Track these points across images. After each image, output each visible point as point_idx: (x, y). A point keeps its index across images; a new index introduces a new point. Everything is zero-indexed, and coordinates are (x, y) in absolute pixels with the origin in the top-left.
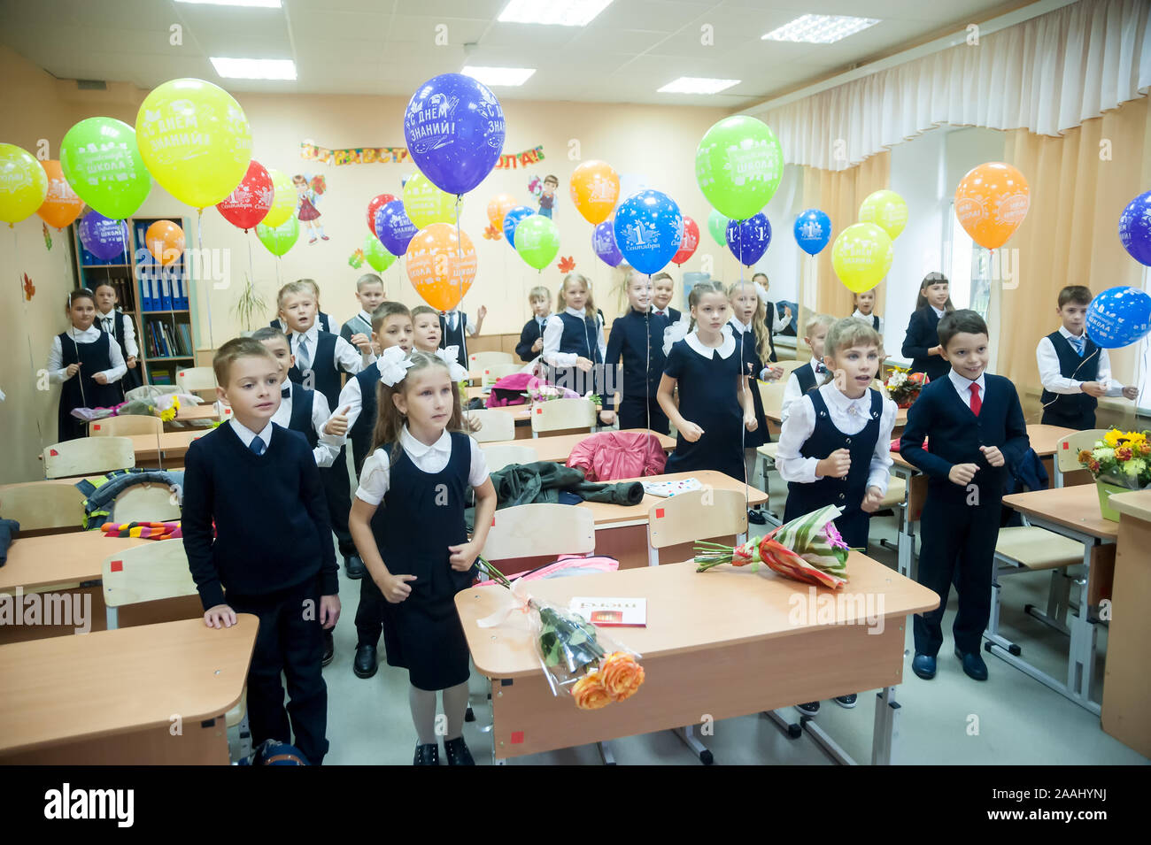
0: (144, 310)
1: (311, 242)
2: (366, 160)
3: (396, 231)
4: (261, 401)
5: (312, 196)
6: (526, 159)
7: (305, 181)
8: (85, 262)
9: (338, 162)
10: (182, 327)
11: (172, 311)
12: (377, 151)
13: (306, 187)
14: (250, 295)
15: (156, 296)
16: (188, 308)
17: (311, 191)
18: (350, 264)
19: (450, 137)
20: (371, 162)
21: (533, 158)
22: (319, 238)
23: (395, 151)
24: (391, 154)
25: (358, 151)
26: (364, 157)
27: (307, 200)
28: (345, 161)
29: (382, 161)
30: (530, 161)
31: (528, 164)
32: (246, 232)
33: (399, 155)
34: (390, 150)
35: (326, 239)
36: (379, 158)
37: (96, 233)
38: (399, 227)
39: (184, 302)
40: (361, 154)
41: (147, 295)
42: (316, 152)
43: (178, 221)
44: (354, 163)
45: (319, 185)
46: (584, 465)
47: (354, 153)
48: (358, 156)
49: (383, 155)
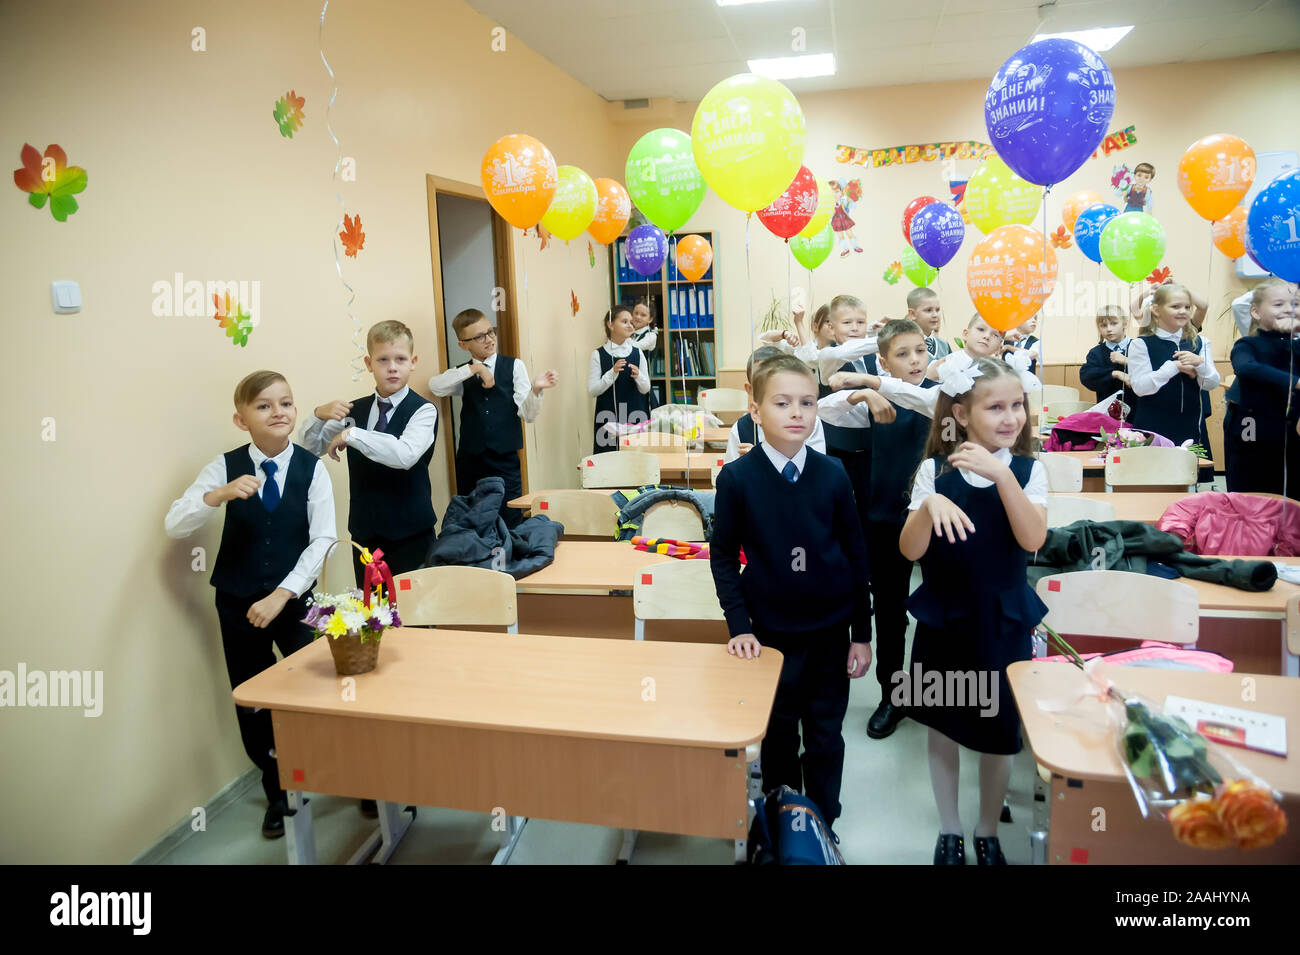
0: (672, 327)
1: (843, 254)
2: (909, 160)
3: (944, 234)
4: (794, 423)
5: (845, 203)
6: (1111, 145)
7: (839, 187)
8: (621, 279)
9: (877, 163)
10: (706, 346)
11: (697, 329)
12: (922, 148)
13: (840, 193)
14: (776, 313)
15: (683, 313)
16: (713, 326)
17: (845, 197)
18: (886, 279)
19: (1038, 114)
20: (914, 161)
21: (1120, 143)
22: (852, 250)
23: (942, 146)
24: (938, 151)
25: (900, 150)
26: (906, 157)
27: (841, 207)
28: (884, 163)
29: (927, 160)
30: (1117, 147)
31: (1114, 152)
32: (786, 241)
33: (948, 152)
34: (937, 146)
35: (859, 251)
36: (924, 157)
37: (632, 250)
38: (947, 229)
39: (709, 320)
40: (903, 153)
41: (675, 312)
42: (852, 155)
43: (707, 236)
44: (894, 164)
45: (854, 191)
46: (1180, 532)
47: (895, 152)
48: (900, 155)
49: (929, 152)
